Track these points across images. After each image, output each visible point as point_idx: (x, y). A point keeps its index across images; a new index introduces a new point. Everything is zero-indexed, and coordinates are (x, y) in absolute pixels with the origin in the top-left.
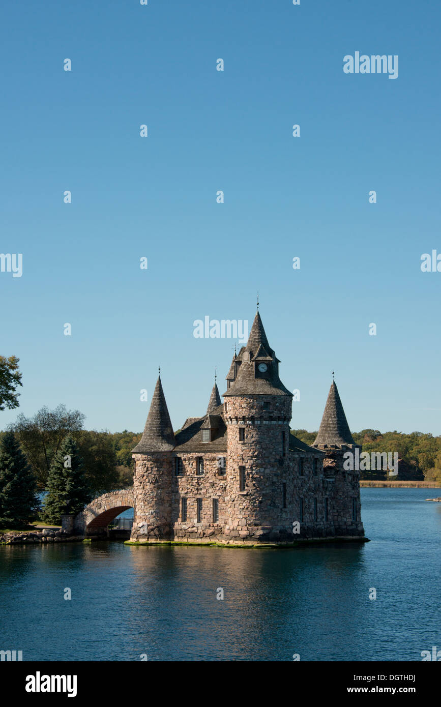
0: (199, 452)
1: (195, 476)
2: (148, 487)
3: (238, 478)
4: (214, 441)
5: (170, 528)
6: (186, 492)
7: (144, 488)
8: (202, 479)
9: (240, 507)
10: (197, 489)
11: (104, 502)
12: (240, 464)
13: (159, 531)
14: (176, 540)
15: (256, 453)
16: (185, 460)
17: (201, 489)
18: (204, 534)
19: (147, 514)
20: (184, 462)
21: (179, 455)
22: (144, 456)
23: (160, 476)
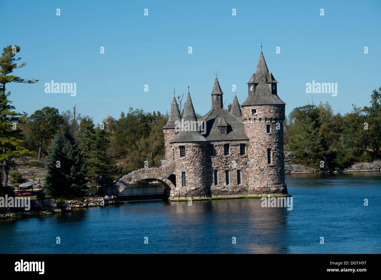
0: (227, 141)
1: (224, 156)
2: (197, 164)
3: (267, 156)
4: (230, 134)
5: (208, 189)
6: (217, 166)
7: (194, 165)
8: (229, 158)
9: (269, 173)
10: (226, 165)
11: (134, 177)
12: (268, 147)
13: (205, 191)
14: (213, 197)
15: (277, 140)
16: (216, 146)
17: (228, 164)
18: (233, 192)
19: (197, 181)
20: (215, 147)
21: (212, 143)
22: (194, 144)
23: (203, 157)
